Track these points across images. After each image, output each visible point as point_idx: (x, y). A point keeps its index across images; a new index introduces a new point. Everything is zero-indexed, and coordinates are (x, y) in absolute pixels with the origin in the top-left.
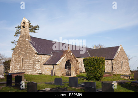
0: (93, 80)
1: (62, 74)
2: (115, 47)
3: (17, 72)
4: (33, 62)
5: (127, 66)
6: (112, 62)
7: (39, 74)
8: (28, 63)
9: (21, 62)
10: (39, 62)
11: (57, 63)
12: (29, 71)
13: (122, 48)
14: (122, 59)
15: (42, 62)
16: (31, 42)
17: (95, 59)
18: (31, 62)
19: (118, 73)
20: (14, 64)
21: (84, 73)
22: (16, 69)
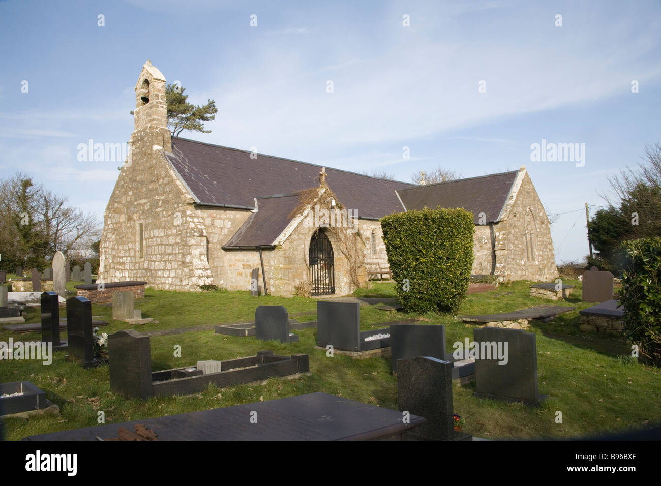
0: (423, 311)
1: (297, 289)
2: (502, 175)
3: (123, 280)
4: (178, 240)
5: (546, 247)
6: (492, 233)
7: (202, 287)
8: (161, 244)
9: (138, 239)
10: (205, 239)
11: (275, 243)
12: (166, 274)
13: (527, 181)
14: (529, 223)
15: (214, 239)
16: (171, 159)
17: (434, 221)
18: (172, 240)
19: (515, 276)
20: (113, 249)
21: (387, 279)
22: (118, 266)
